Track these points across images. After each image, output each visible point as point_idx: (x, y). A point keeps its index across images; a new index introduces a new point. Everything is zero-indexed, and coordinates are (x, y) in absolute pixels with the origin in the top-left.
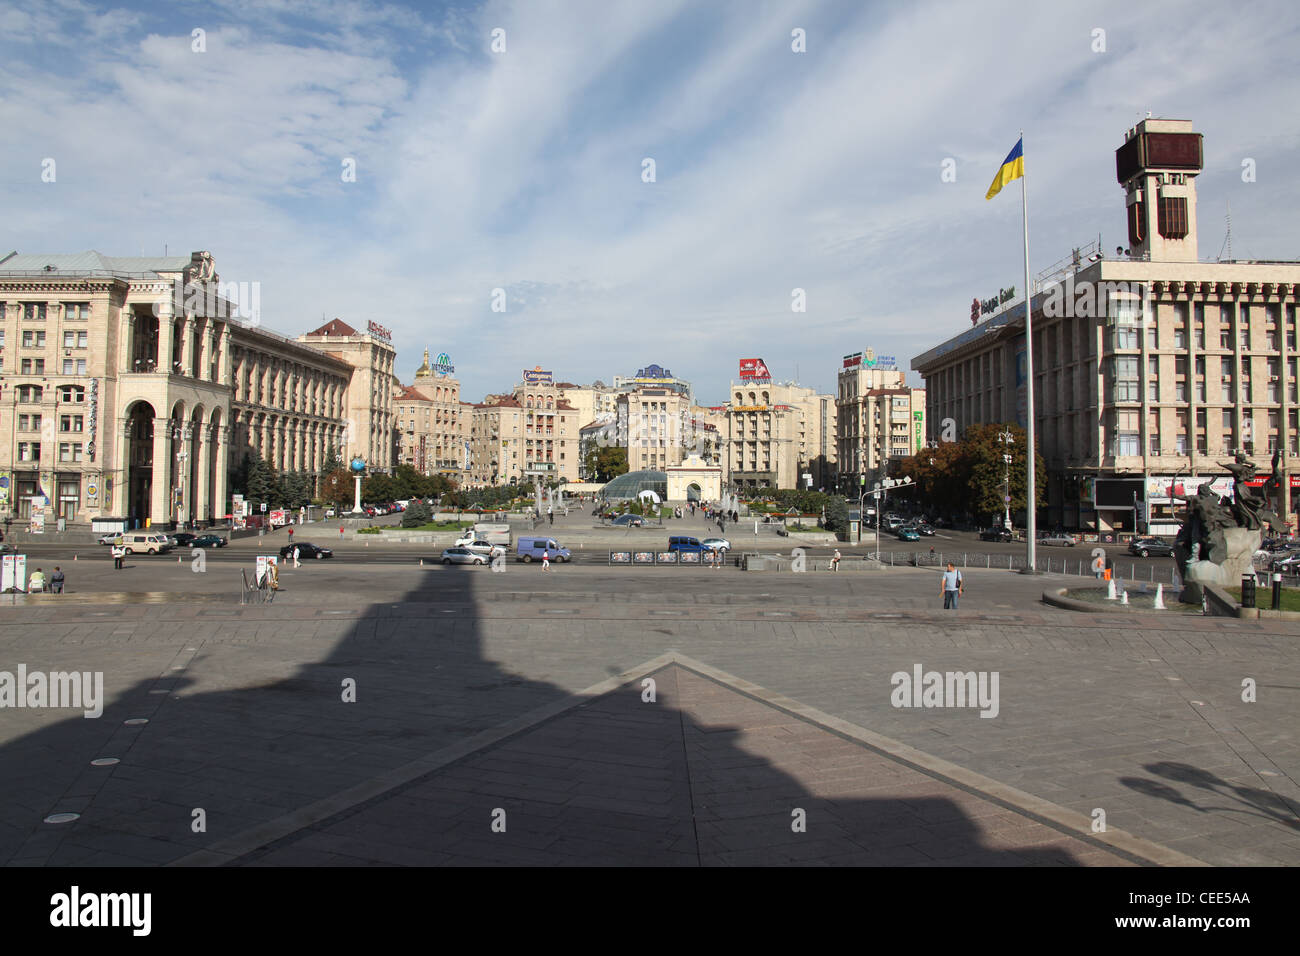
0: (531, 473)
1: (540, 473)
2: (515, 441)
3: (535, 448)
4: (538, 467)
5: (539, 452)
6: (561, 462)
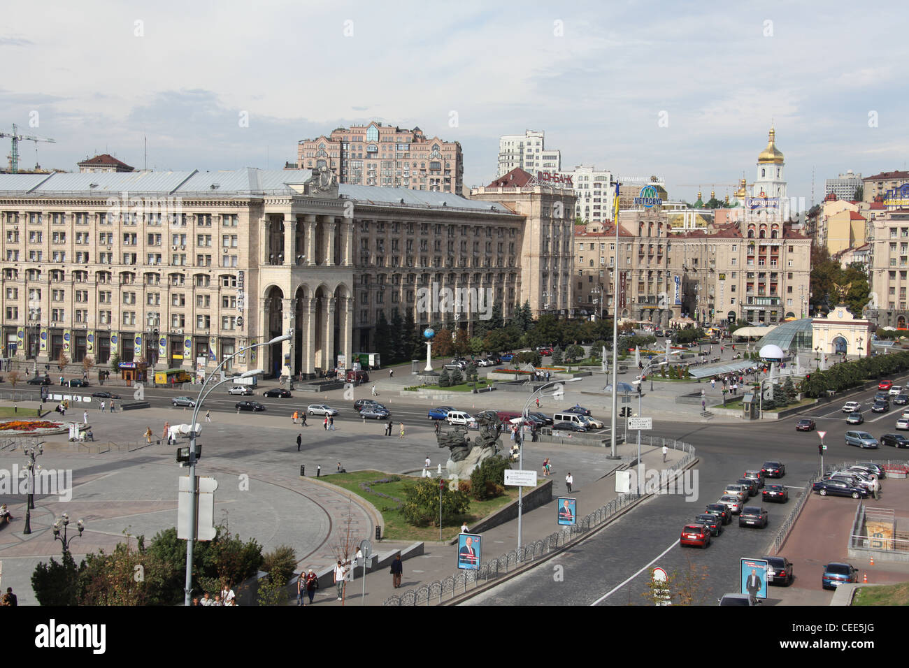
0: (750, 308)
1: (761, 308)
2: (734, 274)
3: (756, 281)
4: (759, 302)
5: (761, 286)
6: (788, 295)
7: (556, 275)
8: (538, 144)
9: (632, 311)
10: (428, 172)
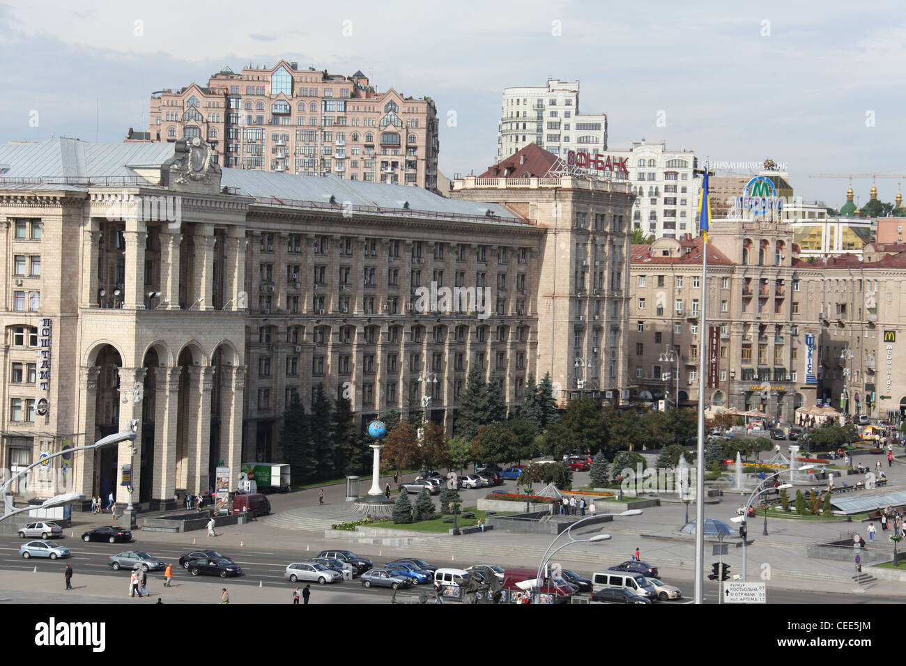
7: (598, 330)
8: (568, 104)
9: (730, 394)
10: (378, 149)
